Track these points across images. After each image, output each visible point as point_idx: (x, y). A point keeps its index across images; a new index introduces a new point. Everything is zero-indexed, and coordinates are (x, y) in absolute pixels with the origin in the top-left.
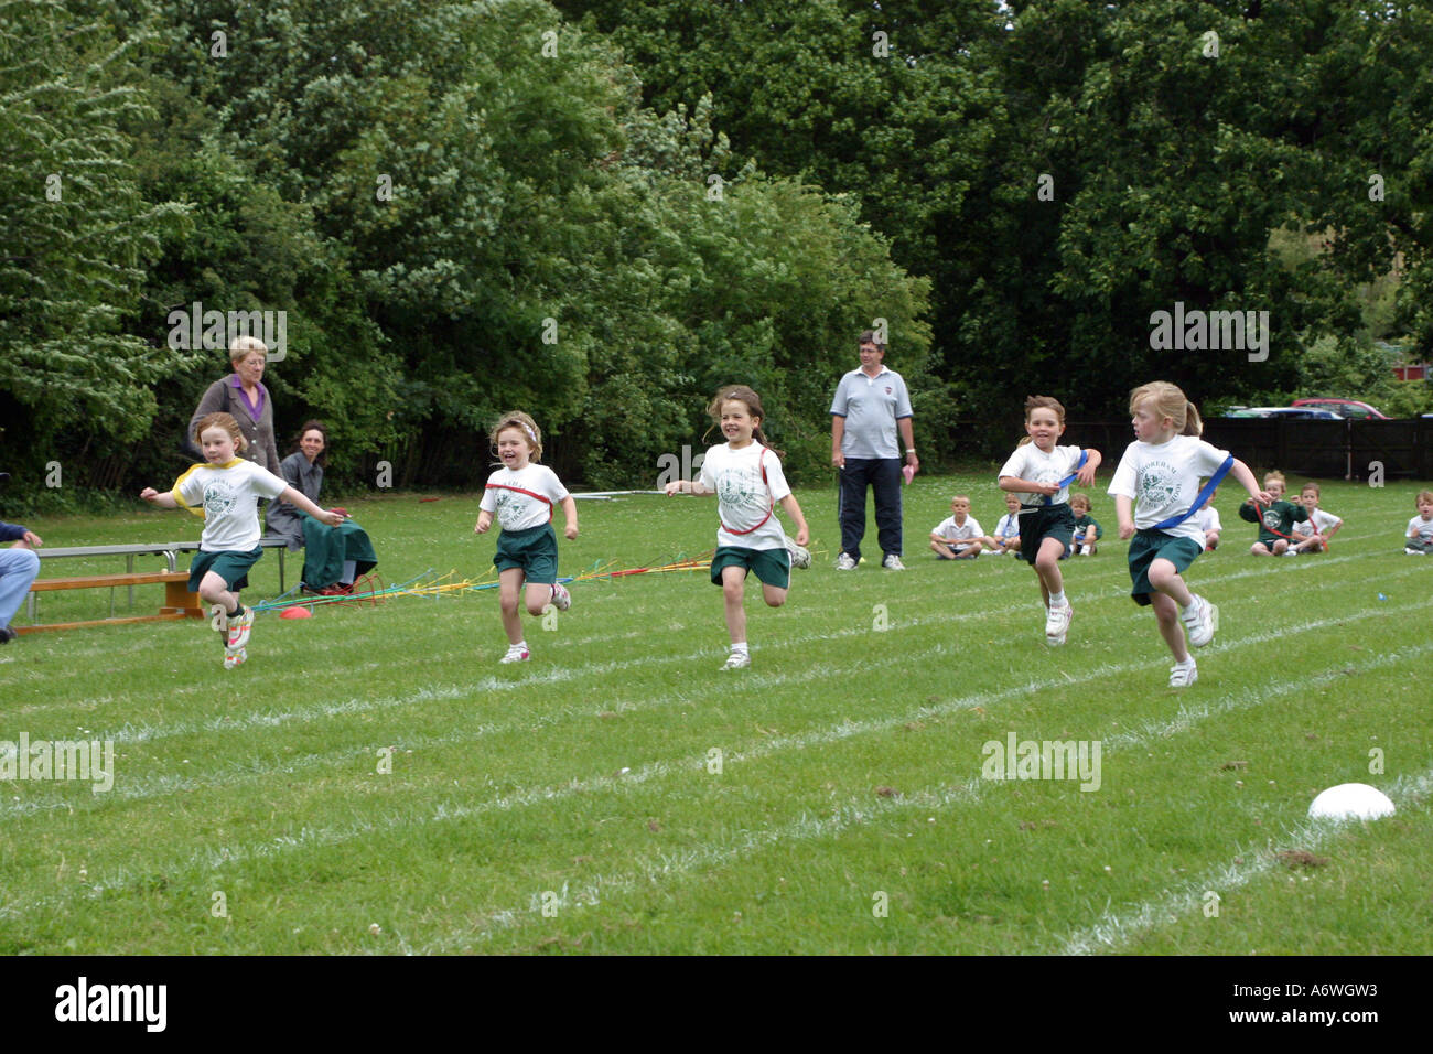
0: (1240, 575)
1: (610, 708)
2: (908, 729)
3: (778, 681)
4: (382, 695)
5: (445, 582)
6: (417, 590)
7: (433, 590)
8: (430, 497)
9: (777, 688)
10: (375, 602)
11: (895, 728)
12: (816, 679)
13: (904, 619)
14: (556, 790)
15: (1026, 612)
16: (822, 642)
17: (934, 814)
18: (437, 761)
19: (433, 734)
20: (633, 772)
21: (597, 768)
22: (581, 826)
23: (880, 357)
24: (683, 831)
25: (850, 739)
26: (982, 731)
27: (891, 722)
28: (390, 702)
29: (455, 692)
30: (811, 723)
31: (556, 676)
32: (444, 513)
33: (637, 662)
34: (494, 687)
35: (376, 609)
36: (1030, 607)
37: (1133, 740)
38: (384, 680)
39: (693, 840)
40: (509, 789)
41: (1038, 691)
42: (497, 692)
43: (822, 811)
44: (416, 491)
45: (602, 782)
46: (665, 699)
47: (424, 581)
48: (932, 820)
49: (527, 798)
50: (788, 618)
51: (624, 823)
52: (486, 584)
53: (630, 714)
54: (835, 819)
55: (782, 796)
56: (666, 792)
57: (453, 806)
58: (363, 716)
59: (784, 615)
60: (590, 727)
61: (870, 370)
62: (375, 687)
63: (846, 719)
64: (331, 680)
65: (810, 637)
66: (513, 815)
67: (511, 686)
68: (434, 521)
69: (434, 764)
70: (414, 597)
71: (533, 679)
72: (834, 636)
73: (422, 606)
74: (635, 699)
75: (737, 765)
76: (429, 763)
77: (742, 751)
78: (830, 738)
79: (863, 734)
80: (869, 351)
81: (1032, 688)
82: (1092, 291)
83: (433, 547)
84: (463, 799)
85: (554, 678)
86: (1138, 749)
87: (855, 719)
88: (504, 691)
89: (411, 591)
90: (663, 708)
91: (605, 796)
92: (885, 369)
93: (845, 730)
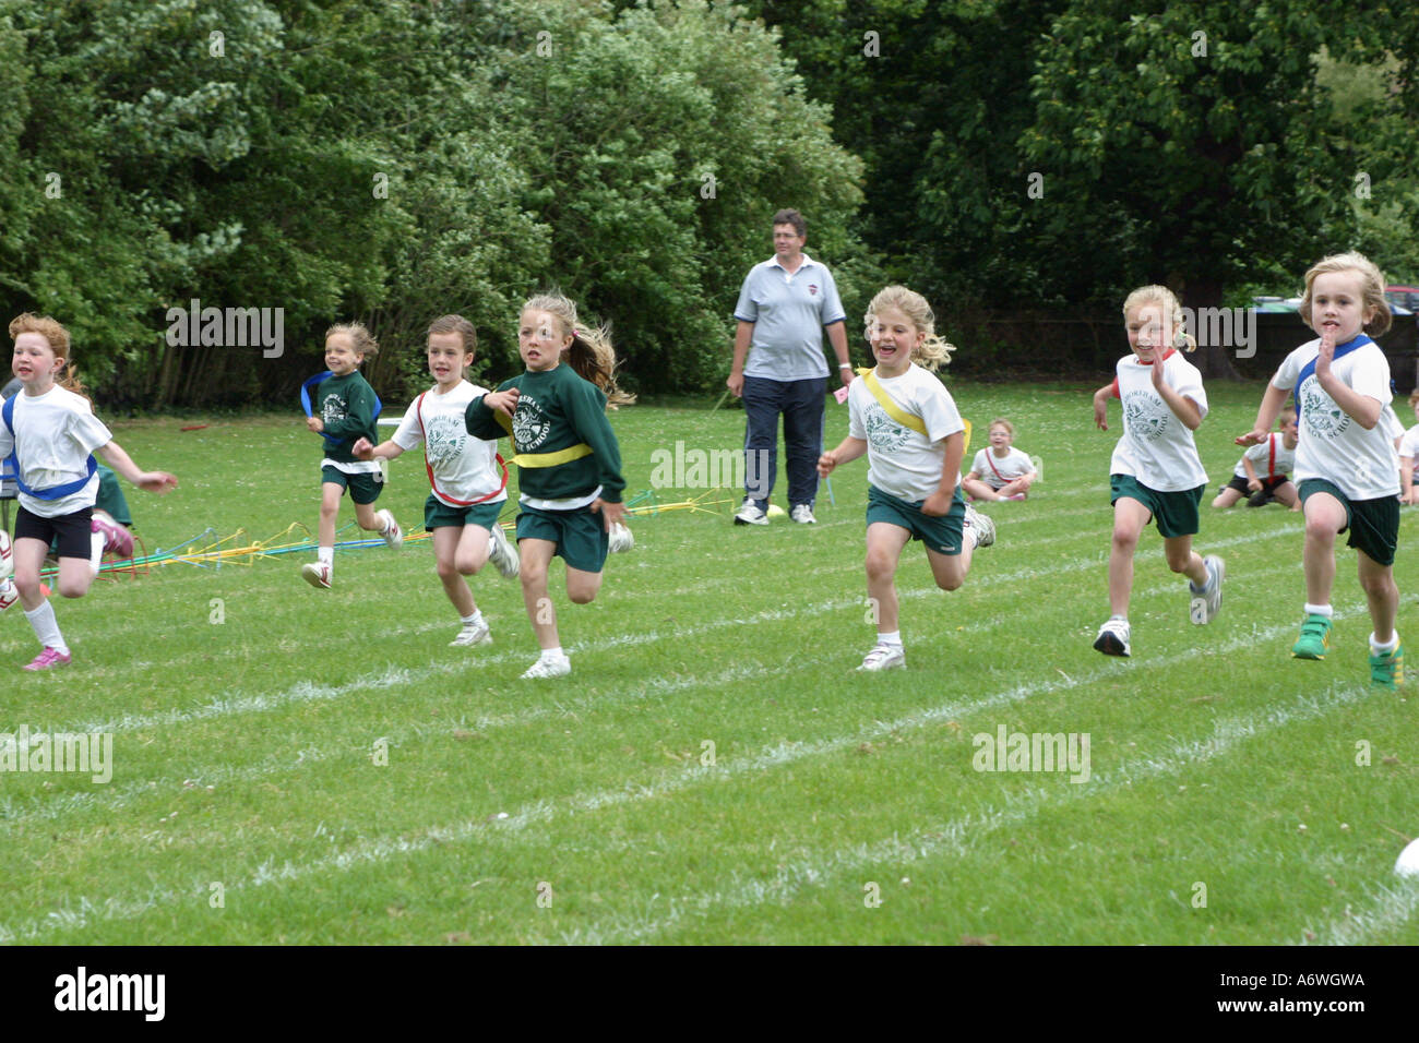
0: (1281, 532)
1: (469, 725)
2: (863, 752)
3: (685, 685)
4: (163, 708)
5: (228, 545)
6: (191, 556)
7: (212, 557)
8: (195, 422)
9: (686, 694)
10: (135, 574)
11: (847, 750)
12: (735, 684)
13: (842, 596)
14: (409, 841)
15: (1002, 586)
16: (737, 629)
17: (909, 871)
18: (248, 800)
19: (239, 763)
20: (512, 815)
21: (461, 808)
22: (449, 893)
23: (801, 244)
24: (585, 898)
25: (788, 766)
26: (960, 754)
27: (839, 743)
28: (174, 717)
29: (260, 703)
30: (736, 744)
31: (393, 678)
32: (214, 445)
33: (498, 659)
34: (310, 695)
35: (138, 583)
36: (1009, 578)
37: (1160, 767)
38: (161, 685)
39: (598, 909)
40: (348, 841)
41: (1029, 698)
42: (315, 701)
43: (763, 868)
44: (175, 415)
45: (468, 829)
46: (539, 712)
47: (200, 545)
48: (906, 880)
49: (376, 852)
50: (690, 595)
51: (504, 886)
52: (282, 547)
53: (498, 733)
54: (781, 880)
55: (709, 848)
56: (556, 841)
57: (279, 864)
58: (140, 737)
59: (685, 591)
60: (445, 752)
61: (788, 261)
62: (151, 696)
63: (783, 739)
64: (88, 685)
65: (722, 622)
66: (359, 876)
67: (332, 693)
68: (204, 458)
69: (245, 805)
70: (187, 566)
71: (360, 684)
72: (753, 620)
73: (199, 578)
74: (499, 710)
75: (645, 804)
76: (237, 804)
77: (648, 785)
78: (762, 763)
79: (804, 760)
80: (787, 235)
81: (1021, 693)
82: (1077, 155)
83: (204, 495)
84: (291, 852)
85: (390, 682)
86: (1167, 780)
87: (792, 739)
88: (324, 700)
89: (182, 558)
90: (539, 723)
91: (474, 848)
92: (807, 261)
93: (783, 753)
